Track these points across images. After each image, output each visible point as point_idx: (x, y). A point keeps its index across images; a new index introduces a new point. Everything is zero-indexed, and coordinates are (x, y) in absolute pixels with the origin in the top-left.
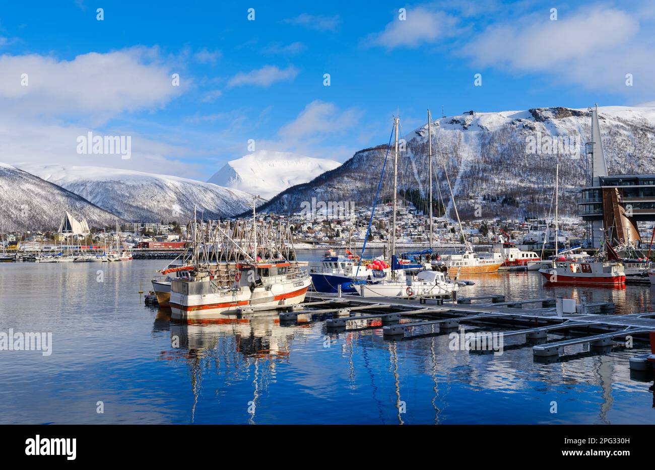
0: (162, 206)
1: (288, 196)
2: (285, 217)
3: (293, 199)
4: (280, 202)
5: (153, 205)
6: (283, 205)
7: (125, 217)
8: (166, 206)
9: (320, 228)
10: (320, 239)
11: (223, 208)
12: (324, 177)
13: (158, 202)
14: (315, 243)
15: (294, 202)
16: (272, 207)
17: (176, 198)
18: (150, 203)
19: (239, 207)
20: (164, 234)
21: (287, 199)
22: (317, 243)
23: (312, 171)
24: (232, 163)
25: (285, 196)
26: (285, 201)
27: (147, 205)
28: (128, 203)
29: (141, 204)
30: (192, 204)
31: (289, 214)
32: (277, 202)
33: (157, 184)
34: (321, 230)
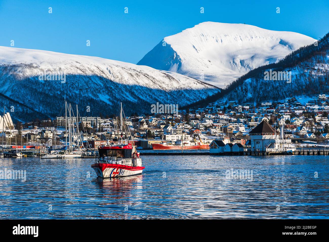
0: (86, 95)
1: (252, 81)
2: (250, 108)
3: (259, 85)
4: (242, 88)
5: (74, 94)
6: (247, 92)
7: (41, 110)
8: (90, 95)
9: (301, 122)
10: (304, 136)
11: (162, 97)
12: (298, 55)
13: (81, 90)
14: (298, 140)
15: (261, 88)
16: (231, 95)
17: (102, 85)
18: (70, 91)
19: (181, 95)
20: (106, 131)
21: (251, 84)
22: (301, 141)
23: (272, 48)
24: (169, 40)
25: (248, 81)
26: (249, 87)
27: (67, 95)
28: (43, 92)
29: (59, 93)
30: (122, 92)
31: (255, 104)
32: (238, 89)
33: (78, 68)
34: (303, 125)
